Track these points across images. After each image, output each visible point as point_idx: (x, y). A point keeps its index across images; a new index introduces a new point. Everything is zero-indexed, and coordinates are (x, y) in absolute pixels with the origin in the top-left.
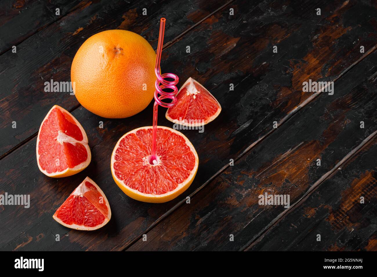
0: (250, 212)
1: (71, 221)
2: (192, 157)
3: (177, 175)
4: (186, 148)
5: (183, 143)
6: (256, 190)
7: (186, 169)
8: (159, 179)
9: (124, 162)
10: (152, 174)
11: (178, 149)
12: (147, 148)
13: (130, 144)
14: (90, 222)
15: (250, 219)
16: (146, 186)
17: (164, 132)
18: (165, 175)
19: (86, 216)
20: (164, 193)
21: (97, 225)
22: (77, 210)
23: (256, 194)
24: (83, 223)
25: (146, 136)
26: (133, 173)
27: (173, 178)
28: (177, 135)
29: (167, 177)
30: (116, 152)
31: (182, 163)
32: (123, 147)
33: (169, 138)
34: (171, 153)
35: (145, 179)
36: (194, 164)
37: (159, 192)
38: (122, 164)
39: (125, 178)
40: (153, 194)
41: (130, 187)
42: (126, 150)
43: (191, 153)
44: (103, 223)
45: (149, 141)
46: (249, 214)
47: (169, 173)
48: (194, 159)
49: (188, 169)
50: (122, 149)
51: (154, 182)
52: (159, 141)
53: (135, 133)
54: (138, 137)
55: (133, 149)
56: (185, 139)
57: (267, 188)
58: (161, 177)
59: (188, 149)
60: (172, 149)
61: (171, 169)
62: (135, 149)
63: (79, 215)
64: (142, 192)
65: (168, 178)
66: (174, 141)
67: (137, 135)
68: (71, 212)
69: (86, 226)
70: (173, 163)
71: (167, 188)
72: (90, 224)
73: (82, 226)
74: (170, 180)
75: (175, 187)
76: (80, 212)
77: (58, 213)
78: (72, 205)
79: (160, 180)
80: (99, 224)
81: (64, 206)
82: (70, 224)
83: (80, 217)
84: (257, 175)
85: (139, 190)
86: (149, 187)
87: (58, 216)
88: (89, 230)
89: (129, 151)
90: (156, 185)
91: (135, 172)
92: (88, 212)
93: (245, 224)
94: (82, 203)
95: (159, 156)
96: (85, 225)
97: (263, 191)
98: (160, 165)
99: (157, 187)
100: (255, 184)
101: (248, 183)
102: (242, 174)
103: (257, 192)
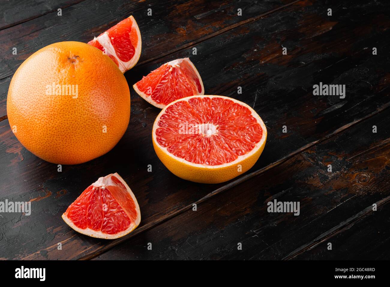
0: (337, 196)
1: (85, 224)
2: (258, 128)
3: (237, 146)
4: (251, 119)
5: (248, 114)
6: (346, 174)
7: (249, 141)
8: (213, 149)
9: (169, 129)
10: (204, 144)
11: (241, 120)
12: (201, 116)
13: (180, 111)
14: (110, 227)
15: (337, 203)
16: (195, 155)
17: (225, 102)
18: (222, 145)
19: (105, 218)
20: (219, 165)
21: (119, 231)
22: (95, 208)
23: (346, 177)
24: (100, 227)
25: (200, 104)
26: (181, 141)
27: (231, 149)
28: (241, 106)
29: (224, 147)
30: (161, 118)
31: (245, 134)
32: (170, 113)
33: (230, 108)
34: (232, 123)
35: (195, 148)
36: (261, 137)
37: (212, 163)
38: (166, 130)
39: (168, 145)
40: (204, 164)
41: (175, 155)
42: (173, 117)
43: (258, 125)
44: (127, 230)
45: (205, 109)
46: (336, 198)
47: (227, 143)
48: (262, 131)
49: (253, 142)
50: (168, 116)
51: (207, 152)
52: (217, 110)
53: (187, 101)
54: (190, 104)
55: (183, 116)
56: (250, 110)
57: (361, 173)
58: (216, 147)
59: (254, 120)
60: (234, 119)
61: (230, 139)
62: (186, 116)
63: (97, 215)
64: (190, 161)
65: (226, 149)
66: (237, 111)
67: (189, 103)
68: (86, 210)
69: (103, 232)
70: (234, 133)
71: (223, 159)
72: (110, 229)
73: (98, 231)
74: (229, 151)
75: (234, 158)
76: (99, 211)
77: (69, 212)
78: (89, 199)
79: (215, 150)
80: (122, 230)
81: (79, 202)
82: (82, 228)
83: (98, 219)
84: (349, 158)
85: (186, 159)
86: (200, 156)
87: (69, 216)
88: (108, 238)
89: (177, 118)
90: (209, 155)
91: (183, 140)
92: (109, 212)
93: (329, 209)
94: (102, 198)
95: (216, 125)
96: (103, 230)
97: (355, 175)
98: (216, 134)
99: (211, 157)
100: (345, 167)
101: (337, 166)
102: (329, 155)
103: (347, 176)
